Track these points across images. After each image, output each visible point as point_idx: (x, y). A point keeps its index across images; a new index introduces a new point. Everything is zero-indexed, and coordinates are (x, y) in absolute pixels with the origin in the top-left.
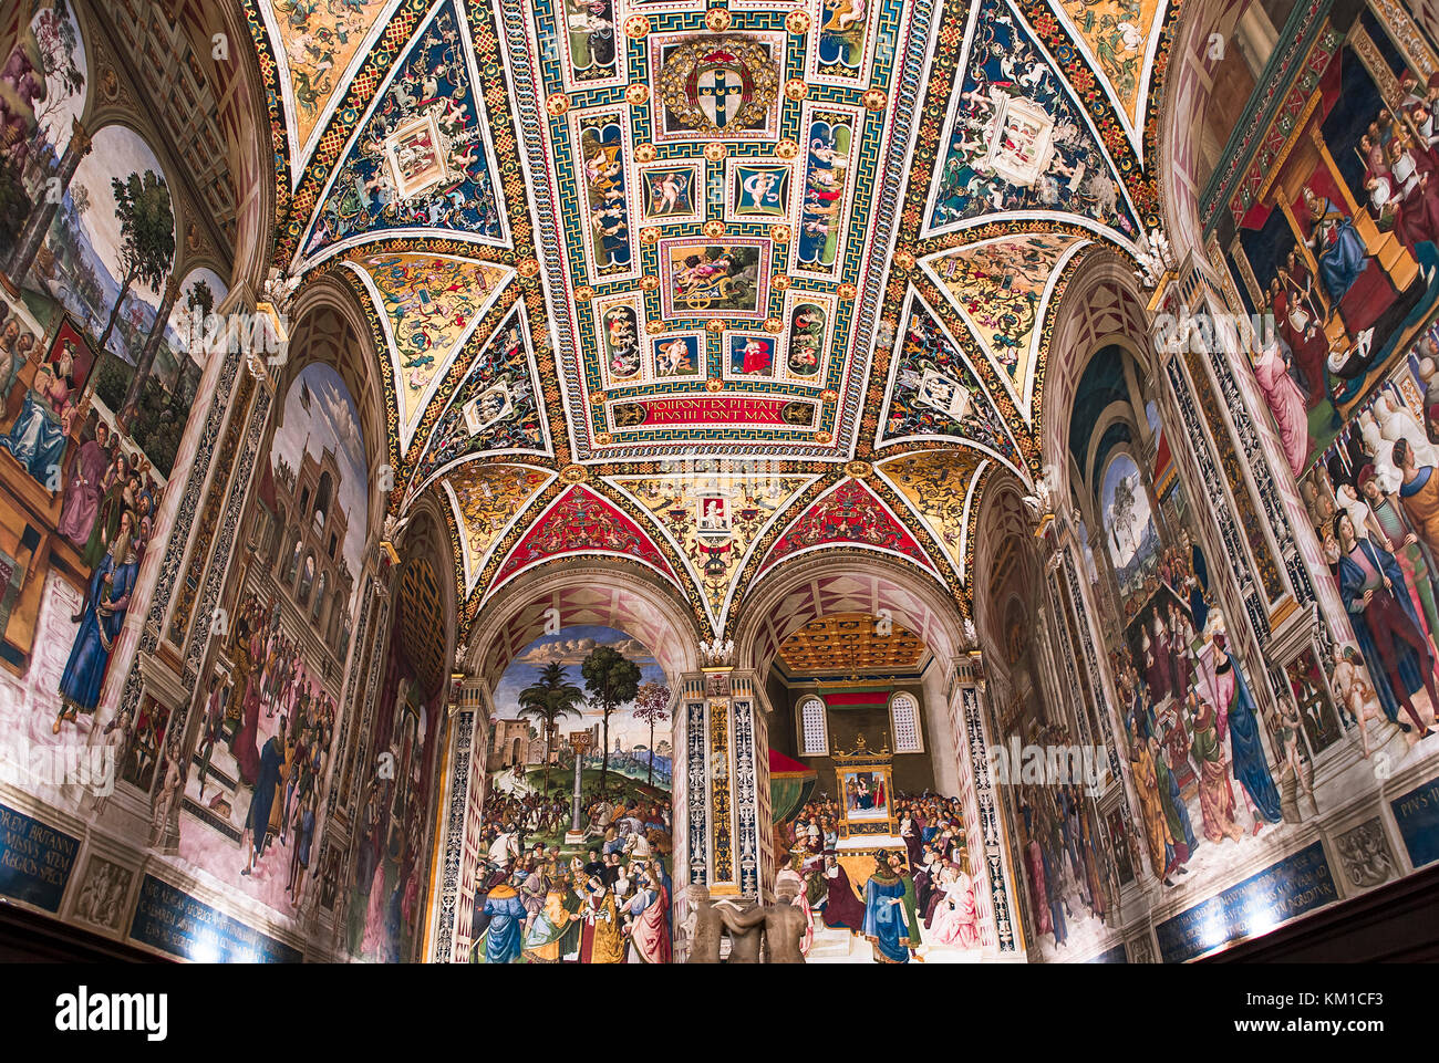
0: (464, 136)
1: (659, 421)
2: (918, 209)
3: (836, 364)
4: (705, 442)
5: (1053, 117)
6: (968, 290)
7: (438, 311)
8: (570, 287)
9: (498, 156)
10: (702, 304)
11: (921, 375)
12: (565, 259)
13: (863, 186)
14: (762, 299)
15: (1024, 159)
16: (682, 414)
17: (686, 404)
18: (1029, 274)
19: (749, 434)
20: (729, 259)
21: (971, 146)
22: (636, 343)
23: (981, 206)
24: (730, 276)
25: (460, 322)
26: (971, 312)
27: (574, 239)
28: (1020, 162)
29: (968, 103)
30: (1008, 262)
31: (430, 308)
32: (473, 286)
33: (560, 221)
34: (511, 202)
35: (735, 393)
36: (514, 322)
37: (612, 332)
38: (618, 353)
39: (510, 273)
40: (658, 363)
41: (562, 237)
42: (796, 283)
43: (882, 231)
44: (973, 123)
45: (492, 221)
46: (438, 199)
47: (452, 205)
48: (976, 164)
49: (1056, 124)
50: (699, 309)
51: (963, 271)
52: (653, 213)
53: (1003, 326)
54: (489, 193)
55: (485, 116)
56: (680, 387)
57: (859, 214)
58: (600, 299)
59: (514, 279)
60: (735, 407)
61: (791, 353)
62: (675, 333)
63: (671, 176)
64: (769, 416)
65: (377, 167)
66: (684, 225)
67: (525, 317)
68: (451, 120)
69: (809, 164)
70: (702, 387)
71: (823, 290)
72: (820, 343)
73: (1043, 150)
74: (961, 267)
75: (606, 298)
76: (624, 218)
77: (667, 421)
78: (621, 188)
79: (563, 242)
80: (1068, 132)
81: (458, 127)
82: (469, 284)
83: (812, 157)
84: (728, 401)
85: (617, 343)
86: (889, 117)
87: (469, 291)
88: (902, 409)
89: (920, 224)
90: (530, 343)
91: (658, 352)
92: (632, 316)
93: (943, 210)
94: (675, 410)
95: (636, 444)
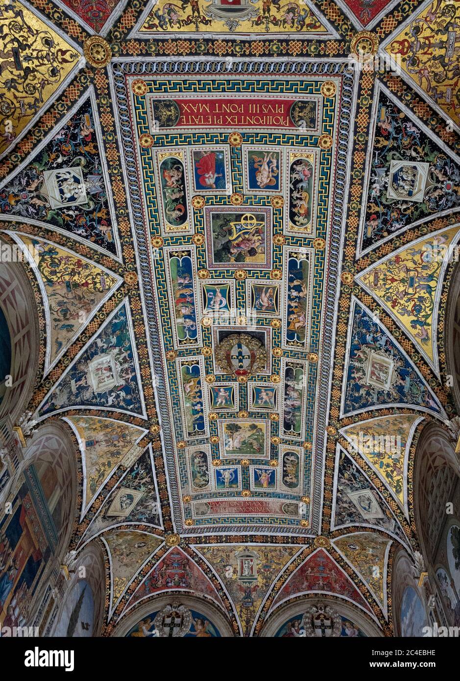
0: (357, 364)
1: (280, 103)
2: (134, 312)
3: (149, 177)
4: (241, 77)
5: (96, 394)
6: (87, 272)
7: (408, 270)
8: (327, 252)
9: (345, 347)
10: (246, 219)
11: (88, 193)
12: (326, 273)
13: (165, 312)
14: (209, 224)
15: (98, 370)
16: (261, 110)
17: (257, 120)
18: (61, 299)
19: (204, 87)
20: (231, 254)
21: (123, 356)
22: (291, 191)
23: (106, 334)
24: (230, 241)
25: (398, 259)
26: (79, 261)
27: (318, 284)
28: (99, 367)
29: (131, 372)
30: (76, 302)
31: (412, 274)
32: (382, 277)
33: (324, 298)
34: (346, 321)
35: (220, 131)
36: (367, 243)
37: (306, 206)
38: (304, 184)
39: (359, 277)
40: (277, 167)
41: (325, 287)
42: (189, 239)
43: (149, 291)
44: (126, 366)
45: (358, 316)
46: (379, 346)
47: (373, 337)
48: (116, 350)
49: (93, 393)
50: (248, 214)
51: (95, 283)
52: (274, 288)
53: (56, 260)
54: (355, 332)
55: (345, 367)
56: (261, 139)
57: (164, 294)
58: (310, 236)
59: (357, 273)
60: (218, 118)
61: (182, 178)
62: (264, 193)
63: (264, 308)
64: (189, 107)
65: (397, 386)
66: (257, 278)
67: (359, 242)
68: (360, 374)
69: (195, 316)
70: (246, 138)
71: (172, 238)
72: (164, 193)
73: (92, 381)
74: (98, 285)
75: (307, 236)
76: (290, 289)
77: (274, 103)
78: (290, 306)
79: (325, 284)
80: (87, 395)
81: (358, 370)
82: (384, 280)
83: (194, 320)
84: (225, 122)
85: (304, 194)
86: (163, 350)
87: (385, 275)
88: (87, 149)
89: (130, 304)
90: (361, 219)
91: (277, 178)
92: (292, 215)
93: (122, 318)
94: (266, 115)
95: (301, 78)
